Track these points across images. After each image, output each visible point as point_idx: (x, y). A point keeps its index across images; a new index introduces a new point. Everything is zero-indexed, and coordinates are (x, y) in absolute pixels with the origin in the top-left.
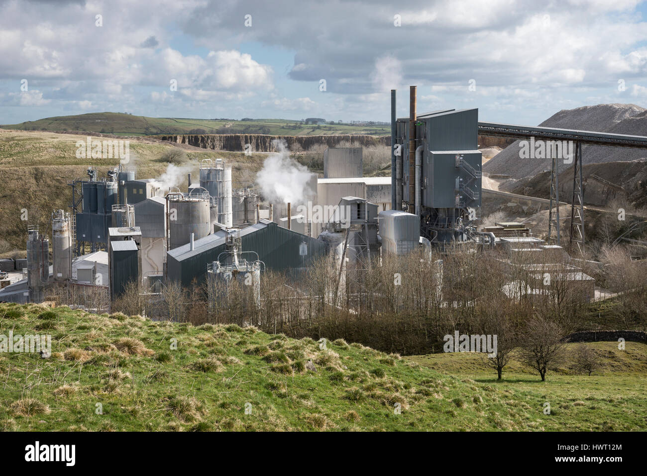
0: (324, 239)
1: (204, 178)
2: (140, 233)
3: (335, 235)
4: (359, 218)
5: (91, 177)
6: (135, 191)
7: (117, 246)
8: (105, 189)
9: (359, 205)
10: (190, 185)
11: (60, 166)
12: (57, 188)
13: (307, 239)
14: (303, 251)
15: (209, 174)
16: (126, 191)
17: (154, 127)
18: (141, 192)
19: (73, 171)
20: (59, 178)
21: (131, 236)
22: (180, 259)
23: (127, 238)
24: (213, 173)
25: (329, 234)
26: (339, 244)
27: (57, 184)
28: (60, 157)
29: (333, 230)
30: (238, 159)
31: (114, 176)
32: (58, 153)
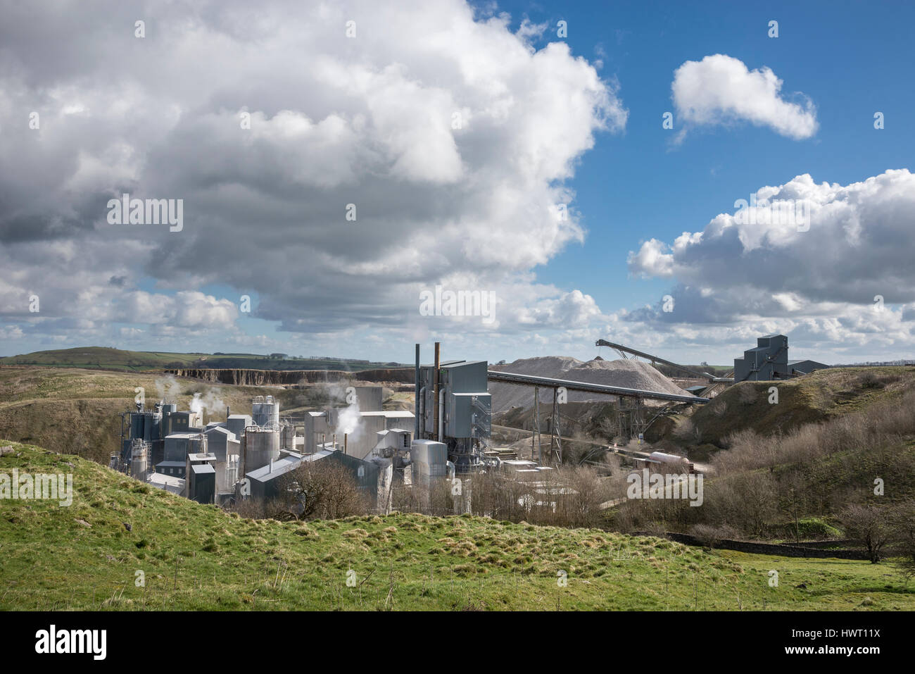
0: (376, 463)
1: (257, 412)
2: (215, 458)
3: (385, 460)
4: (405, 446)
5: (139, 409)
6: (179, 421)
7: (198, 469)
8: (152, 419)
9: (405, 436)
10: (228, 416)
11: (102, 399)
12: (99, 418)
13: (364, 463)
14: (361, 473)
15: (261, 408)
16: (171, 421)
17: (136, 360)
18: (184, 421)
19: (112, 403)
20: (100, 409)
21: (208, 461)
22: (263, 480)
23: (204, 463)
24: (265, 407)
25: (380, 459)
26: (387, 468)
27: (99, 414)
28: (100, 391)
29: (383, 456)
30: (252, 393)
31: (160, 408)
32: (97, 387)
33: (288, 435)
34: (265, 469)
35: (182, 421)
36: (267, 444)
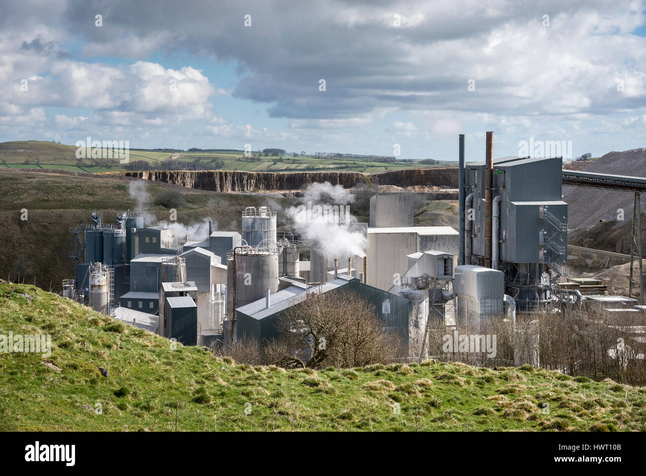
0: (406, 296)
1: (248, 228)
2: (196, 289)
3: (418, 292)
4: (446, 274)
5: (96, 224)
6: (147, 240)
7: (175, 303)
8: (113, 237)
9: (445, 260)
11: (46, 210)
12: (44, 234)
13: (390, 296)
14: (386, 310)
15: (253, 223)
16: (137, 239)
18: (154, 240)
19: (61, 216)
20: (46, 224)
21: (187, 292)
22: (259, 317)
23: (182, 294)
24: (258, 221)
25: (412, 291)
26: (422, 302)
27: (44, 231)
28: (44, 200)
29: (416, 287)
30: (240, 202)
31: (122, 223)
32: (41, 195)
33: (289, 258)
34: (260, 304)
35: (151, 240)
36: (263, 271)
